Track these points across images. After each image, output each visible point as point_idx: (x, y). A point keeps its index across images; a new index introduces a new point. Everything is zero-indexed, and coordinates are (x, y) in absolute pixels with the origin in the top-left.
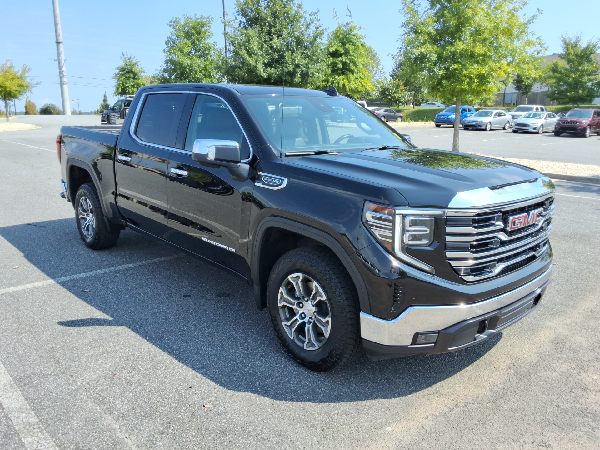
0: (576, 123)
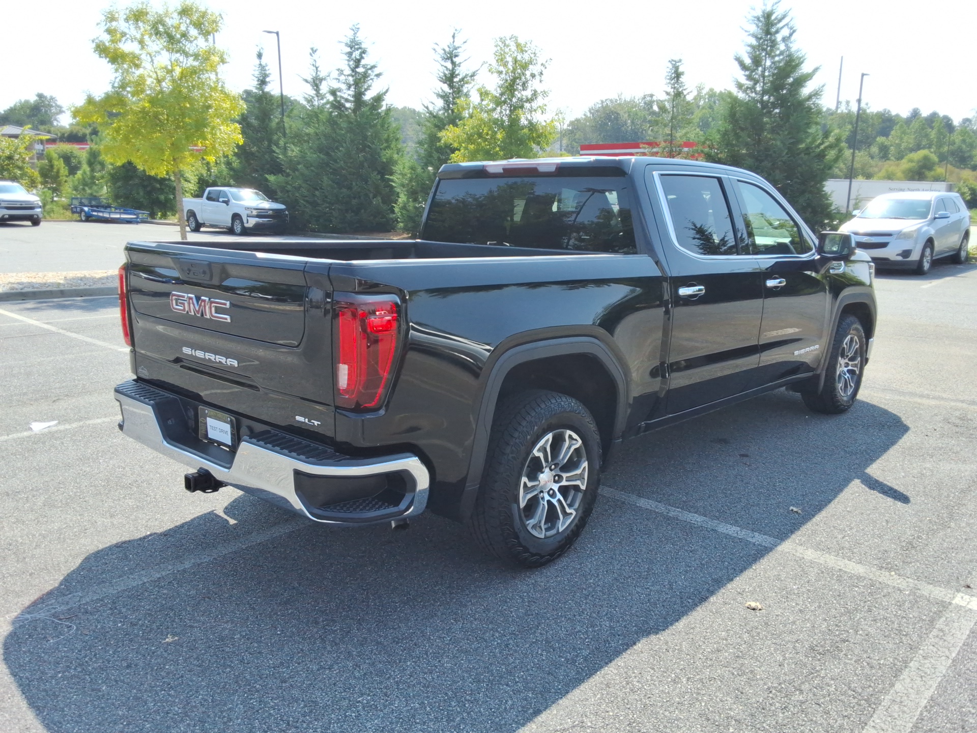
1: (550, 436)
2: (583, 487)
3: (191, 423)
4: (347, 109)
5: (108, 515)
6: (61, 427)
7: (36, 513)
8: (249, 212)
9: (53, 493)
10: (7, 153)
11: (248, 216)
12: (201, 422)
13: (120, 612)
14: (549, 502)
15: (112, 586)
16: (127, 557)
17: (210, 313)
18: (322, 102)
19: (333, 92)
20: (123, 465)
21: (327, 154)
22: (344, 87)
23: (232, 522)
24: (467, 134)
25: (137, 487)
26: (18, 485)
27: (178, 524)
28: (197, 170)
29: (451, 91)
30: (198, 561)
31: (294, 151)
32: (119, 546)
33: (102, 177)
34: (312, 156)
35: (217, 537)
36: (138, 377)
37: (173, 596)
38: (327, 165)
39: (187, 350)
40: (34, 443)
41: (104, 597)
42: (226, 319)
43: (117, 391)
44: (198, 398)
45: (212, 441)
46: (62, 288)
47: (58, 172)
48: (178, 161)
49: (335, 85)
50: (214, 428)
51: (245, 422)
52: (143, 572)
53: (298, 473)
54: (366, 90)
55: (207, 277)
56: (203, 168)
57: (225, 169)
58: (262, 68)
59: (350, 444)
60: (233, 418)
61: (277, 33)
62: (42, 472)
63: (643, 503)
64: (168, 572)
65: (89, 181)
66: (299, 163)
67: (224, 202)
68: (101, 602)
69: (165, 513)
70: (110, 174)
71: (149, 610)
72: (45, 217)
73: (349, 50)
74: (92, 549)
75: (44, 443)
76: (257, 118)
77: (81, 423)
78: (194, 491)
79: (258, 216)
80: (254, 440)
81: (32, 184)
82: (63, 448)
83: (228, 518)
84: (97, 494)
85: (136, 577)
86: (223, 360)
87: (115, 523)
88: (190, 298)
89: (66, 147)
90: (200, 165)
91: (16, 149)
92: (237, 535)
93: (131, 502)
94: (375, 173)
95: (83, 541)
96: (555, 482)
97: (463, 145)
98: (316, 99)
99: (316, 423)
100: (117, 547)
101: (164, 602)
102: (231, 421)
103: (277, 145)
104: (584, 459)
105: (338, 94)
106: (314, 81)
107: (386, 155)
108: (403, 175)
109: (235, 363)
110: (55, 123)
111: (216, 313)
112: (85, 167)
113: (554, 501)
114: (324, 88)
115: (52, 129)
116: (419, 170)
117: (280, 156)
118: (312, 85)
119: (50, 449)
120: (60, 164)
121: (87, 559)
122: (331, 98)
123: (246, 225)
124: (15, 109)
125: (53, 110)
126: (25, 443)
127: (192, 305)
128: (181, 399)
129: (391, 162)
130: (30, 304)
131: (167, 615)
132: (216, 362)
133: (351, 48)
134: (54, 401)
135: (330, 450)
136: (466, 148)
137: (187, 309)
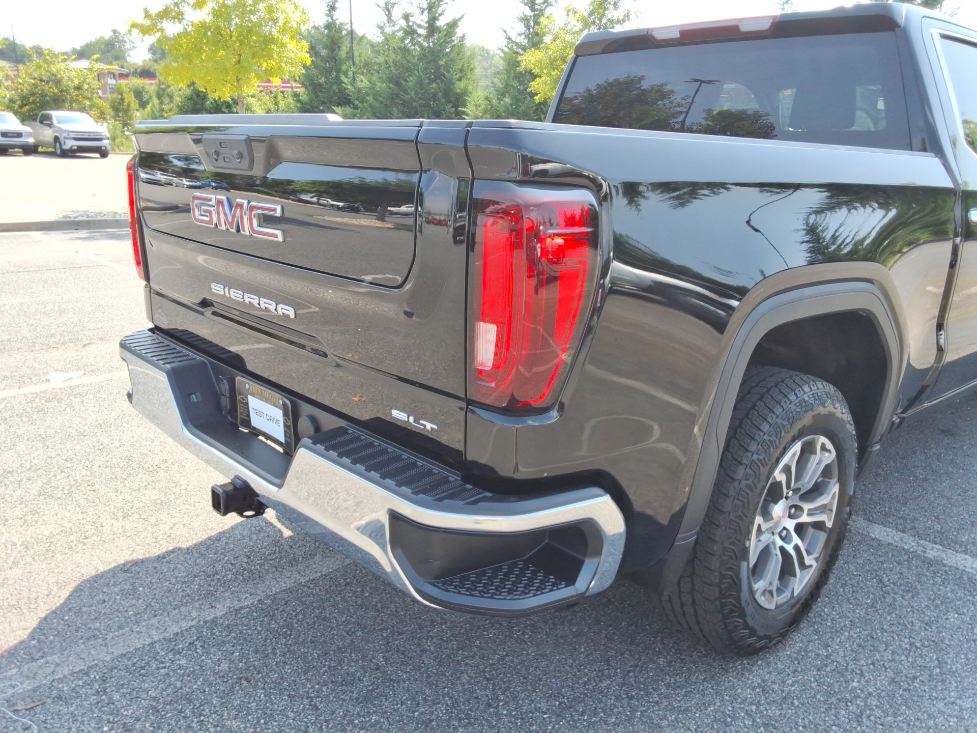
1: (797, 447)
2: (829, 524)
3: (225, 402)
4: (419, 35)
5: (120, 514)
6: (86, 380)
7: (27, 506)
9: (55, 476)
10: (76, 82)
12: (240, 402)
13: (111, 702)
14: (782, 549)
15: (106, 645)
16: (134, 589)
17: (250, 226)
18: (393, 28)
19: (406, 17)
20: (152, 436)
21: (398, 84)
22: (417, 12)
23: (287, 533)
24: (550, 58)
25: (166, 471)
26: (14, 461)
27: (213, 533)
28: (265, 104)
29: (532, 14)
30: (237, 605)
31: (363, 82)
32: (126, 569)
33: (171, 110)
34: (381, 86)
35: (266, 559)
36: (156, 326)
37: (194, 671)
38: (397, 96)
39: (217, 289)
40: (48, 401)
41: (90, 668)
42: (276, 236)
43: (123, 345)
44: (237, 362)
45: (256, 432)
46: (118, 217)
47: (129, 105)
48: (241, 82)
49: (409, 9)
50: (260, 413)
51: (306, 409)
52: (154, 621)
53: (395, 517)
54: (440, 15)
55: (245, 163)
56: (270, 101)
57: (292, 101)
59: (492, 470)
60: (288, 402)
62: (48, 443)
63: (878, 532)
64: (191, 623)
65: (158, 114)
66: (368, 94)
68: (86, 678)
69: (197, 515)
70: (178, 106)
71: (154, 699)
72: (113, 150)
74: (88, 572)
75: (60, 401)
76: (325, 47)
77: (110, 376)
78: (225, 514)
80: (320, 447)
81: (102, 117)
82: (82, 409)
83: (283, 528)
84: (111, 480)
85: (144, 630)
86: (272, 306)
87: (128, 528)
88: (220, 202)
89: (137, 82)
90: (268, 98)
91: (85, 79)
92: (294, 558)
93: (154, 495)
94: (450, 106)
95: (77, 558)
96: (791, 516)
97: (545, 71)
98: (387, 25)
99: (429, 426)
100: (125, 571)
101: (179, 684)
102: (284, 404)
103: (346, 74)
104: (835, 480)
105: (411, 19)
106: (386, 6)
107: (460, 86)
108: (477, 106)
109: (291, 312)
110: (129, 59)
111: (259, 226)
112: (156, 101)
113: (790, 548)
114: (397, 14)
115: (126, 65)
116: (495, 101)
117: (349, 87)
118: (384, 11)
119: (65, 410)
120: (130, 99)
121: (78, 590)
122: (403, 23)
124: (91, 45)
125: (127, 46)
126: (37, 400)
127: (222, 216)
128: (211, 363)
129: (465, 93)
130: (82, 234)
131: (181, 712)
132: (261, 309)
134: (84, 346)
135: (454, 477)
136: (549, 74)
137: (215, 220)
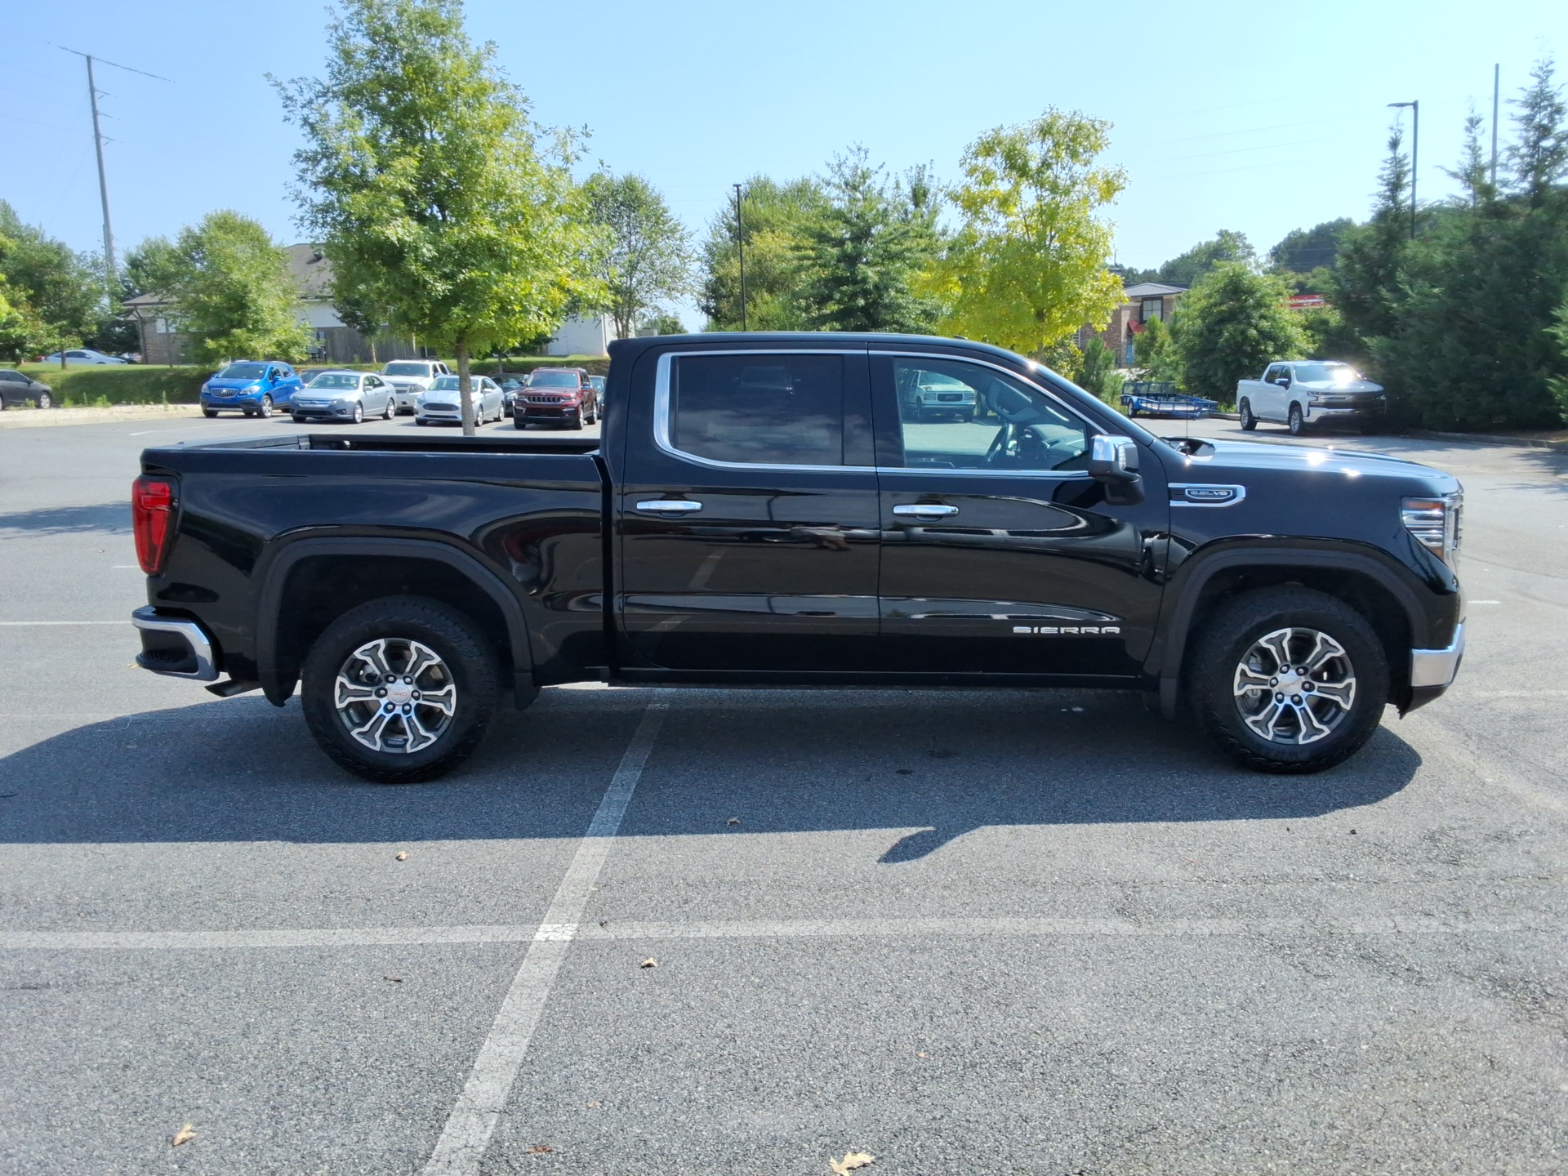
0: (559, 400)
1: (379, 642)
2: (449, 713)
8: (1312, 399)
11: (1310, 405)
14: (396, 715)
58: (1397, 162)
61: (1415, 105)
67: (1281, 384)
73: (1526, 112)
79: (1327, 405)
96: (414, 697)
104: (451, 680)
106: (1470, 173)
113: (404, 718)
117: (1395, 305)
118: (1465, 182)
123: (1306, 419)
133: (1533, 108)
